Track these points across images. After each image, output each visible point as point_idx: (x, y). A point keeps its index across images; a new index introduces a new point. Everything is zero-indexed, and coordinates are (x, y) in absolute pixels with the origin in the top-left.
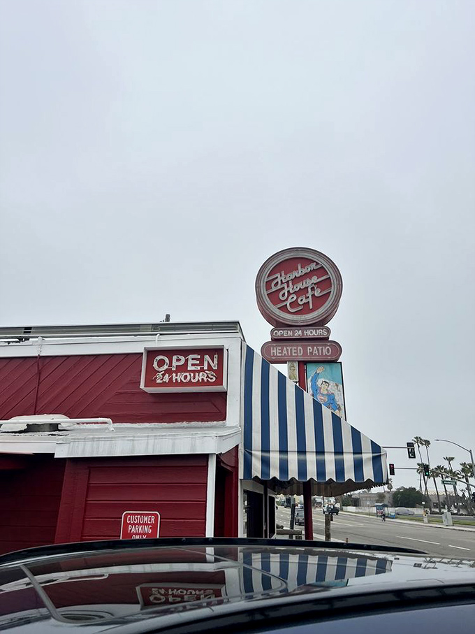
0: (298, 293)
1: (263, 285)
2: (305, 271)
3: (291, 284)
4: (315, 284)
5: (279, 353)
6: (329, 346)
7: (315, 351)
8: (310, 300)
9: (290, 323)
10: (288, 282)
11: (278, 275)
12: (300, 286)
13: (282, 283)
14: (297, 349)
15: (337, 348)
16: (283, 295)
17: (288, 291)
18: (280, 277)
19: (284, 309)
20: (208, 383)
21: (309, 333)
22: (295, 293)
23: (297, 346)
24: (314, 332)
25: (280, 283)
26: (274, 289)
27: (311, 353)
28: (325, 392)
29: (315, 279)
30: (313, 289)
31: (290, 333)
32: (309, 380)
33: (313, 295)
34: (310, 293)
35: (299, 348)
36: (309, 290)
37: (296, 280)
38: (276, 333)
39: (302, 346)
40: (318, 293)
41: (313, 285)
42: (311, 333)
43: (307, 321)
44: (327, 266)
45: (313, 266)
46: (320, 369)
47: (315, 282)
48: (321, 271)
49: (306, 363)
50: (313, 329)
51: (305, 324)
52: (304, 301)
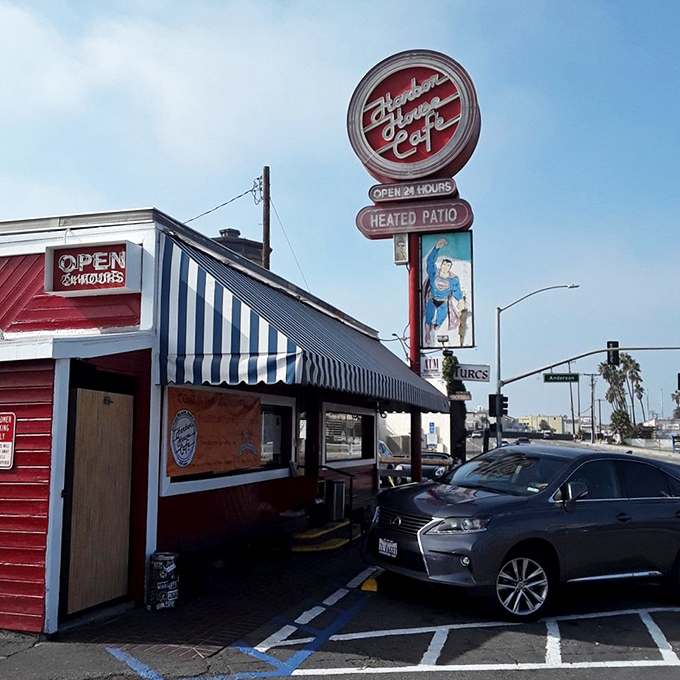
0: (410, 128)
1: (359, 118)
2: (421, 90)
3: (399, 113)
4: (436, 110)
5: (383, 223)
6: (454, 207)
7: (433, 218)
8: (428, 138)
9: (397, 177)
10: (395, 112)
11: (381, 100)
12: (414, 115)
13: (387, 113)
14: (407, 216)
15: (465, 209)
16: (388, 133)
17: (396, 127)
18: (384, 103)
19: (388, 155)
20: (116, 285)
21: (424, 188)
22: (407, 128)
23: (407, 210)
24: (432, 188)
25: (384, 113)
26: (375, 123)
27: (428, 220)
28: (446, 275)
29: (437, 103)
30: (432, 119)
31: (397, 192)
32: (425, 259)
33: (433, 130)
34: (428, 125)
35: (411, 213)
36: (427, 120)
37: (408, 107)
38: (377, 193)
39: (415, 210)
40: (440, 125)
41: (434, 113)
42: (427, 190)
43: (422, 171)
44: (455, 79)
45: (434, 81)
46: (440, 242)
47: (437, 107)
48: (446, 88)
49: (421, 234)
50: (430, 183)
51: (419, 176)
52: (420, 140)
